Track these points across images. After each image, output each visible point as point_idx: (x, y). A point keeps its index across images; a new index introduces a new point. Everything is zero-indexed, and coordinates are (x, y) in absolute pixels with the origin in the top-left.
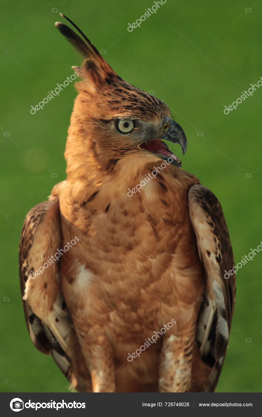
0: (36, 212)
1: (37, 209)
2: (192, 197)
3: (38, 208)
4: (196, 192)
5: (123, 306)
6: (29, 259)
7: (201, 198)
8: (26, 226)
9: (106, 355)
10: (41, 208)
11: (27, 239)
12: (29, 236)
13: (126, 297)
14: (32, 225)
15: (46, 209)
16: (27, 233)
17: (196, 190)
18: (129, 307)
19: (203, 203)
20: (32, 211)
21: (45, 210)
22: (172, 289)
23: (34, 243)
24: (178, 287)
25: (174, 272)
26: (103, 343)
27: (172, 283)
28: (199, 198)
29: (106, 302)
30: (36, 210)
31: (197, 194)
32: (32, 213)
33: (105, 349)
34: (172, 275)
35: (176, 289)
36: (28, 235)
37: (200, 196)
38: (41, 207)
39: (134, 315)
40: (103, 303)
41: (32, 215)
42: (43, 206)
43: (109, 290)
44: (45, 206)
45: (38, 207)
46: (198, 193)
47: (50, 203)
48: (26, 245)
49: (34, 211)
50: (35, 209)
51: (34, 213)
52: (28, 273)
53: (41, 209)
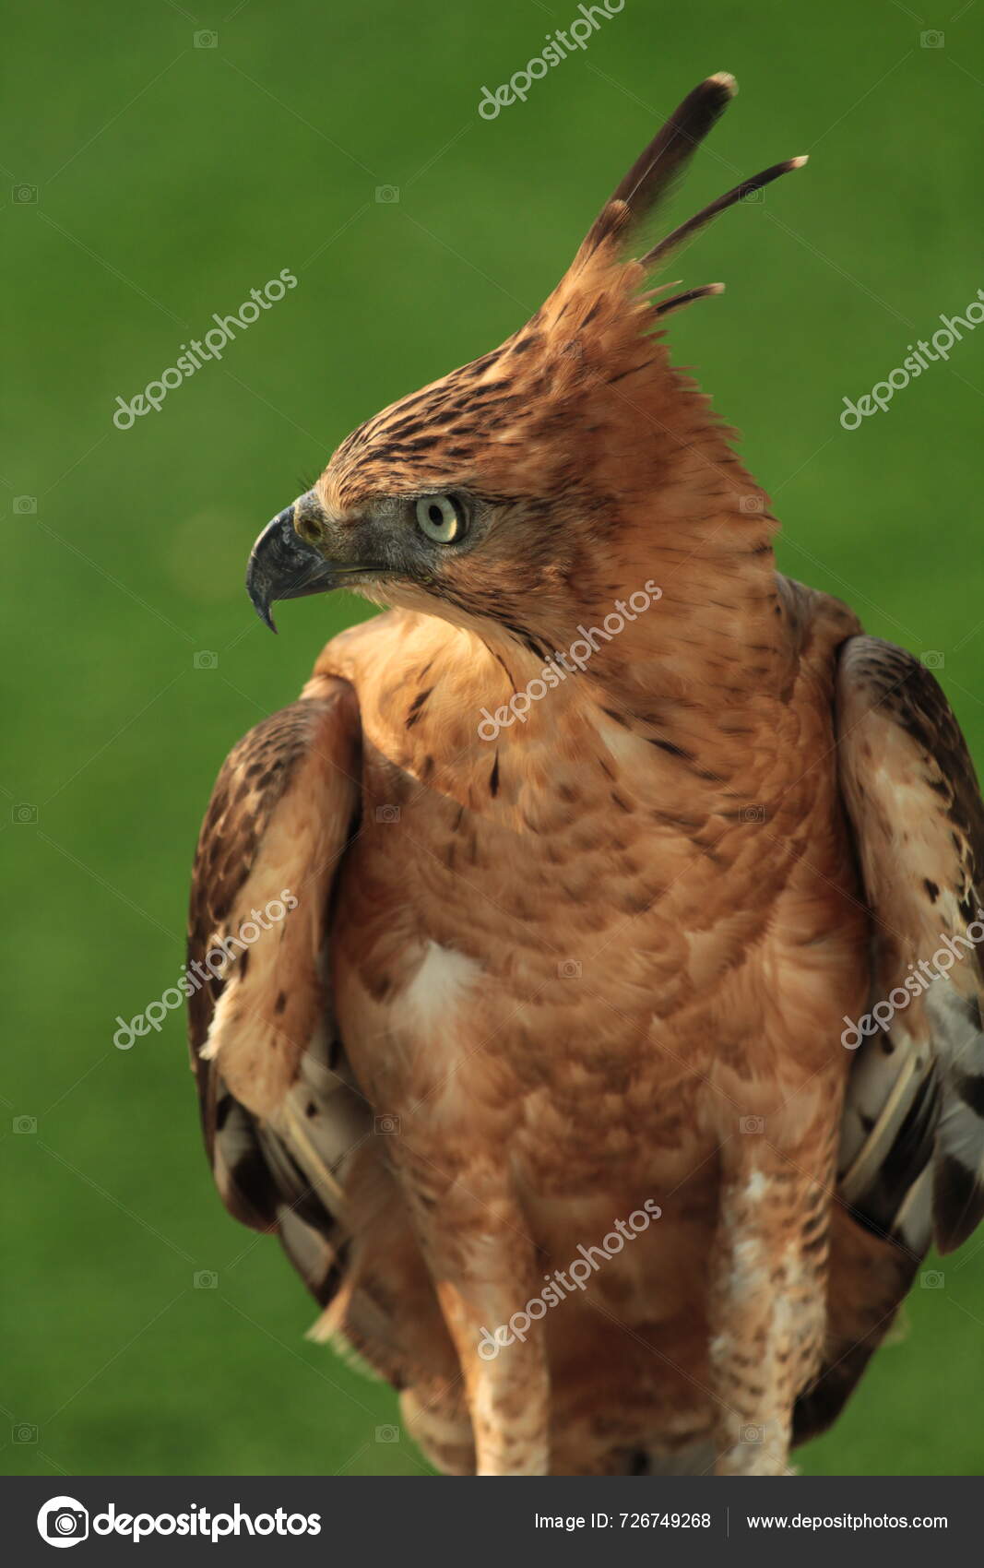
0: (270, 749)
1: (271, 739)
2: (861, 687)
3: (277, 735)
4: (873, 669)
5: (578, 1075)
6: (234, 919)
7: (896, 691)
8: (231, 802)
9: (513, 1266)
11: (234, 848)
12: (241, 837)
13: (591, 1047)
14: (253, 798)
15: (306, 737)
16: (235, 826)
17: (873, 662)
18: (598, 1077)
19: (905, 713)
20: (251, 745)
21: (300, 744)
22: (762, 1018)
23: (260, 864)
24: (787, 1008)
25: (772, 956)
26: (505, 1224)
27: (765, 995)
28: (887, 693)
29: (516, 1062)
30: (267, 744)
31: (879, 678)
32: (253, 755)
33: (510, 1248)
34: (767, 967)
35: (779, 1014)
36: (236, 834)
37: (889, 683)
38: (286, 732)
39: (613, 1102)
40: (505, 1066)
41: (252, 761)
42: (295, 725)
43: (527, 1023)
44: (300, 727)
45: (274, 730)
46: (880, 672)
47: (318, 714)
48: (227, 869)
49: (258, 745)
50: (262, 739)
51: (261, 753)
52: (230, 969)
53: (286, 740)
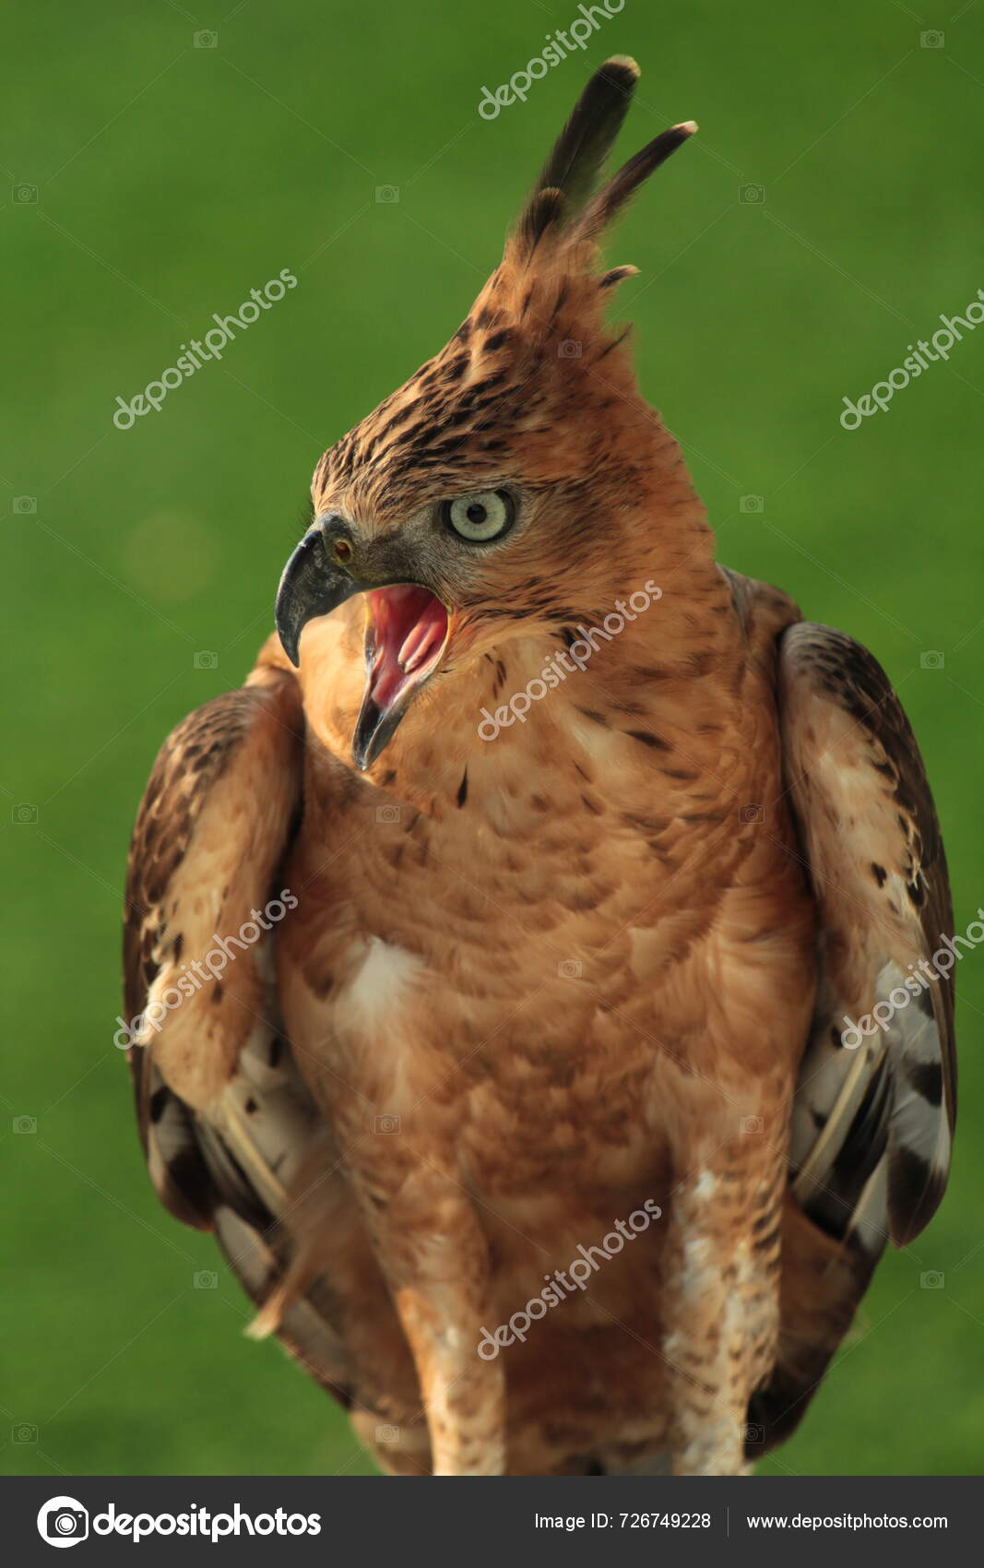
0: (208, 731)
1: (211, 721)
2: (803, 672)
3: (216, 718)
4: (814, 653)
5: (522, 1068)
6: (167, 902)
7: (838, 674)
8: (167, 783)
9: (465, 1265)
10: (225, 718)
11: (168, 830)
12: (177, 819)
13: (535, 1040)
14: (189, 779)
15: (245, 722)
16: (170, 807)
17: (815, 646)
18: (542, 1072)
19: (849, 695)
20: (190, 727)
21: (239, 728)
22: (705, 1013)
23: (195, 847)
24: (730, 1005)
25: (717, 952)
26: (455, 1225)
27: (709, 991)
28: (829, 676)
29: (459, 1055)
30: (207, 726)
31: (821, 662)
32: (191, 736)
33: (462, 1247)
34: (710, 962)
35: (721, 1010)
36: (170, 815)
37: (831, 667)
38: (225, 714)
39: (558, 1095)
40: (450, 1060)
41: (190, 744)
42: (235, 709)
43: (471, 1016)
44: (239, 711)
45: (213, 713)
46: (821, 656)
47: (259, 701)
48: (161, 852)
49: (198, 726)
50: (203, 720)
51: (199, 735)
52: (165, 953)
53: (226, 722)
